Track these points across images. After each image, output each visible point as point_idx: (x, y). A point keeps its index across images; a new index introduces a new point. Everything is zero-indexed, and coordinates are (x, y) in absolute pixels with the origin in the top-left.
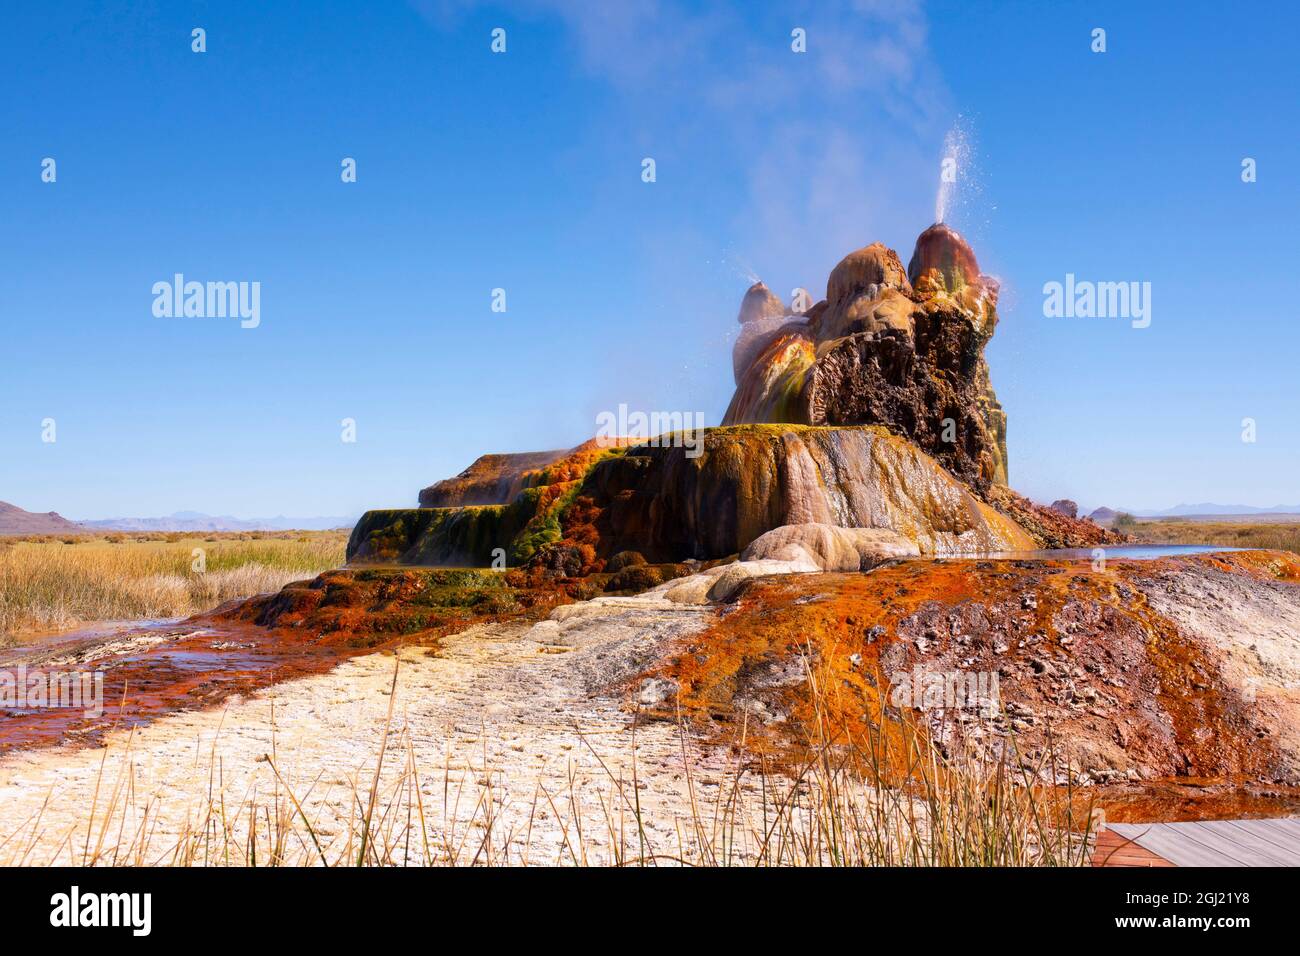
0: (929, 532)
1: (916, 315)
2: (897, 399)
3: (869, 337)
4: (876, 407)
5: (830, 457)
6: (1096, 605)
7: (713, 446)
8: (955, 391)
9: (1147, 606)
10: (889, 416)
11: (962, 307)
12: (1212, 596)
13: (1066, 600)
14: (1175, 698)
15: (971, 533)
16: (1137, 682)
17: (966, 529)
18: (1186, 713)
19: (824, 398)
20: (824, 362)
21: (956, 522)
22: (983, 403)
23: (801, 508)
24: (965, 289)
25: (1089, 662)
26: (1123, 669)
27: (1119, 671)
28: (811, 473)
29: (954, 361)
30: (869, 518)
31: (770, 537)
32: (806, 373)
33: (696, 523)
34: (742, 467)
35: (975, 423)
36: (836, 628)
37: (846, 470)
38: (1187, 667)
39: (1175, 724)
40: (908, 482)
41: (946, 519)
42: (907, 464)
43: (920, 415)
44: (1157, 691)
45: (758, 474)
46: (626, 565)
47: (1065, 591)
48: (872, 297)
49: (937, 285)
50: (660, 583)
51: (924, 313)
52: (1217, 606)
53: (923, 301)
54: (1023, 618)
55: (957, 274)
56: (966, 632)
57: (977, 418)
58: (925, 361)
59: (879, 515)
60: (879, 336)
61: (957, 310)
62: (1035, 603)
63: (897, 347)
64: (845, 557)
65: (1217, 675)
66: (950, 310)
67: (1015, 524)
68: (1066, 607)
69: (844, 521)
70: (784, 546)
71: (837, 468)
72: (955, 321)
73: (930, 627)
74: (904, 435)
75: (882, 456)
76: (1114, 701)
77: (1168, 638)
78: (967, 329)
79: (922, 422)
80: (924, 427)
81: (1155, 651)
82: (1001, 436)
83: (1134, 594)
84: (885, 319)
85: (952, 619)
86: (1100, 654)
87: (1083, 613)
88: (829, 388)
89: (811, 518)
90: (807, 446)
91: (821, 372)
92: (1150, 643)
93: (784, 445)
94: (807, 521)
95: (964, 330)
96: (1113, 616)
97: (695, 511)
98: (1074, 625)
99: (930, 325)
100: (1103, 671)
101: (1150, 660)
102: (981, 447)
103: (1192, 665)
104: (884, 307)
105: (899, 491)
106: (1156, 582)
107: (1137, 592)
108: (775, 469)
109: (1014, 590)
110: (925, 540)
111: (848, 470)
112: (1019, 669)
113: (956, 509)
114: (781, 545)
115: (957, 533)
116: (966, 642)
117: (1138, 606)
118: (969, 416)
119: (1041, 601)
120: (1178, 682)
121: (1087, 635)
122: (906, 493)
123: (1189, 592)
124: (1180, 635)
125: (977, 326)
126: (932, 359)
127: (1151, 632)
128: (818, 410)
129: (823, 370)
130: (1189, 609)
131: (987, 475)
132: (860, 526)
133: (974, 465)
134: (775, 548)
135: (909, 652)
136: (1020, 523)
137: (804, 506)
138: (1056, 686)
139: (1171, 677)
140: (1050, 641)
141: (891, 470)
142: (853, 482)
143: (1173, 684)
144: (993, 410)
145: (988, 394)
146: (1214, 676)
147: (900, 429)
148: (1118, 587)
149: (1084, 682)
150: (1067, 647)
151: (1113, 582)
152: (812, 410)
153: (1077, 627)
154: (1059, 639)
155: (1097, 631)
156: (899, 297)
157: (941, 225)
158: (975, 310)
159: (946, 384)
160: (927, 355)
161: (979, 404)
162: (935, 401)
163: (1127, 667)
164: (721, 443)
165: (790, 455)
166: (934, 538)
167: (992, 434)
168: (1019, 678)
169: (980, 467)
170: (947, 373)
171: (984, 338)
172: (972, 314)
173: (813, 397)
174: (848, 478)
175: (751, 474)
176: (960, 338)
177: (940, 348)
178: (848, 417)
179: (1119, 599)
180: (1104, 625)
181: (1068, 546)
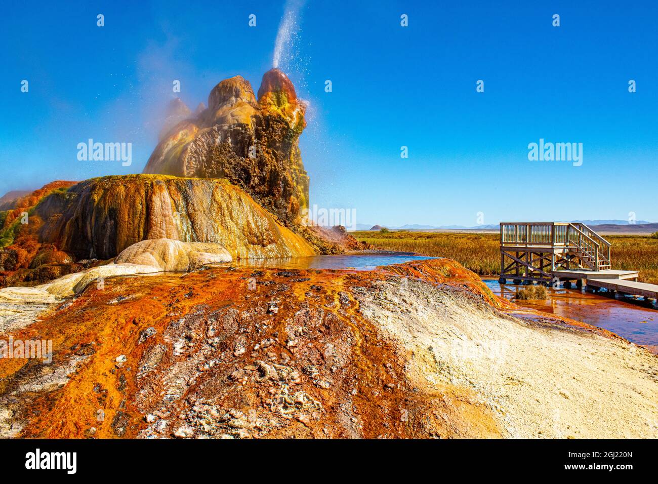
0: (245, 245)
1: (256, 116)
2: (241, 164)
3: (226, 128)
4: (227, 168)
5: (184, 196)
6: (320, 312)
7: (107, 187)
8: (277, 161)
9: (358, 312)
10: (235, 174)
11: (284, 114)
12: (405, 301)
13: (300, 306)
14: (368, 400)
15: (273, 246)
16: (340, 383)
17: (270, 243)
18: (375, 417)
19: (196, 161)
20: (196, 140)
21: (263, 239)
22: (295, 170)
23: (159, 229)
24: (287, 105)
25: (306, 364)
26: (331, 370)
27: (328, 372)
28: (168, 206)
29: (278, 145)
30: (205, 235)
31: (134, 248)
32: (184, 146)
33: (92, 237)
34: (122, 201)
35: (288, 181)
36: (122, 328)
37: (193, 205)
38: (381, 367)
39: (365, 430)
40: (234, 213)
41: (257, 237)
42: (235, 203)
43: (255, 174)
44: (355, 392)
45: (133, 205)
46: (42, 264)
47: (302, 298)
48: (232, 105)
49: (272, 102)
50: (59, 277)
51: (261, 116)
52: (407, 310)
53: (261, 109)
54: (264, 322)
55: (284, 97)
56: (216, 335)
57: (289, 179)
58: (260, 143)
59: (213, 233)
60: (232, 126)
61: (280, 116)
62: (277, 309)
63: (242, 133)
64: (180, 262)
65: (403, 374)
66: (276, 115)
67: (303, 240)
68: (299, 313)
69: (188, 237)
70: (141, 254)
71: (187, 203)
72: (279, 122)
73: (191, 329)
74: (241, 185)
75: (218, 196)
76: (318, 405)
77: (370, 340)
78: (286, 127)
79: (256, 178)
80: (256, 182)
81: (358, 352)
82: (306, 190)
83: (350, 301)
84: (237, 118)
85: (209, 322)
86: (315, 356)
87: (310, 318)
88: (199, 155)
89: (164, 235)
90: (168, 189)
91: (194, 146)
92: (356, 345)
93: (152, 188)
94: (161, 237)
95: (284, 127)
96: (331, 321)
97: (91, 229)
98: (300, 330)
99: (265, 123)
100: (315, 373)
101: (353, 363)
102: (290, 195)
103: (384, 365)
104: (236, 110)
105: (228, 219)
106: (368, 290)
107: (353, 299)
108: (144, 203)
109: (267, 296)
110: (242, 250)
111: (195, 205)
112: (246, 373)
113: (264, 231)
114: (139, 253)
115: (263, 246)
116: (215, 344)
117: (352, 311)
118: (285, 176)
119: (282, 307)
120: (373, 382)
121: (309, 339)
122: (233, 221)
123: (389, 298)
124: (379, 337)
125: (292, 126)
126: (264, 142)
127: (357, 336)
128: (190, 168)
129: (195, 144)
130: (388, 313)
131: (295, 211)
132: (198, 241)
133: (286, 205)
134: (135, 255)
135: (166, 354)
136: (307, 239)
137: (160, 227)
138: (272, 390)
139: (368, 378)
140: (280, 344)
141: (224, 206)
142: (198, 212)
143: (368, 385)
144: (301, 175)
145: (299, 165)
146: (400, 375)
147: (239, 182)
148: (340, 295)
149: (297, 384)
150: (292, 350)
151: (337, 290)
152: (185, 168)
153: (303, 330)
154: (287, 342)
155: (318, 334)
156: (248, 106)
157: (276, 69)
158: (291, 117)
159: (271, 157)
160: (261, 140)
161: (292, 171)
162: (264, 167)
163: (334, 369)
164: (112, 185)
165: (155, 194)
166: (248, 249)
167: (300, 188)
168: (244, 383)
169: (290, 206)
170: (273, 151)
171: (296, 133)
172: (290, 119)
173: (186, 160)
174: (194, 210)
175: (128, 206)
176: (282, 132)
177: (270, 137)
178: (210, 173)
179: (339, 305)
180: (323, 329)
181: (333, 253)
